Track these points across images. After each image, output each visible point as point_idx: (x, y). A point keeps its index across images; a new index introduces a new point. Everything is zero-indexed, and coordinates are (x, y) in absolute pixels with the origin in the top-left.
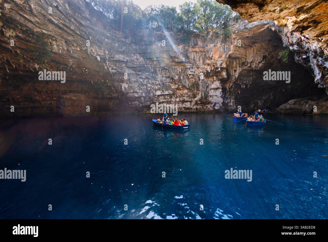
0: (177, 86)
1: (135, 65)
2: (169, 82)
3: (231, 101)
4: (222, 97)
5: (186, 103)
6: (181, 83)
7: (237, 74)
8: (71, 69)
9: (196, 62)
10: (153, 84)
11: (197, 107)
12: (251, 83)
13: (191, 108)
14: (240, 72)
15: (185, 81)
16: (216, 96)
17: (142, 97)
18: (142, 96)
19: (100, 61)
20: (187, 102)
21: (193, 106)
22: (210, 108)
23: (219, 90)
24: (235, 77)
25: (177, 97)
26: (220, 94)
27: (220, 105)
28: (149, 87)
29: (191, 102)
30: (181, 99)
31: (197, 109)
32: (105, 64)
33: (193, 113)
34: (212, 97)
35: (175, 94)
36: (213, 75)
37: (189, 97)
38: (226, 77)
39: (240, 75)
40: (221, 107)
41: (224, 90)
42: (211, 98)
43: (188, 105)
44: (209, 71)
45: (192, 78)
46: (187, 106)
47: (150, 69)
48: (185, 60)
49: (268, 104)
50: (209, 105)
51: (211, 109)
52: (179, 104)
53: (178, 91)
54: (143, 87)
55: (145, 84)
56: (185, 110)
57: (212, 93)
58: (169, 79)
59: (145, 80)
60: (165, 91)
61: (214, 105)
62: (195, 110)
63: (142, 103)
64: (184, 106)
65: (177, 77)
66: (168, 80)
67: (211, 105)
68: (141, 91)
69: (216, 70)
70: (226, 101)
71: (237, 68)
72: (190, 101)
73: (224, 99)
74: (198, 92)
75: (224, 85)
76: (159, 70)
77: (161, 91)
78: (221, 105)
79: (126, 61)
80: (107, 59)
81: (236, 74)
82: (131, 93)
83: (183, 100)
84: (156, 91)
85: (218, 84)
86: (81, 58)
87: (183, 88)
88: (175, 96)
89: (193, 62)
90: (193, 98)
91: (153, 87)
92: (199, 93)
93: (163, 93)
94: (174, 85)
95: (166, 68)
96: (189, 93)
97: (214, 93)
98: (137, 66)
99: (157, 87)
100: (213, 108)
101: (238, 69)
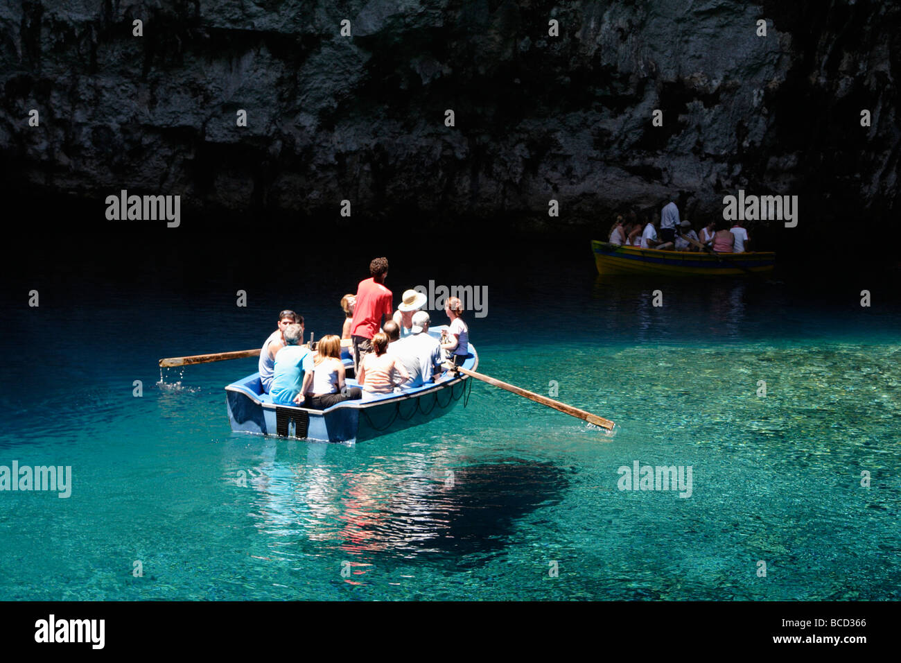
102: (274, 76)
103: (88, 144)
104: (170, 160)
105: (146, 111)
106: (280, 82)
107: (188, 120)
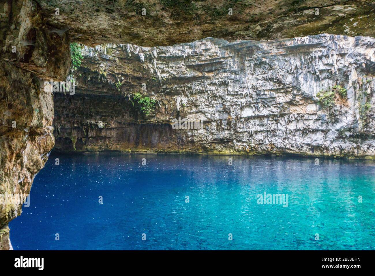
0: (291, 97)
1: (202, 61)
2: (272, 90)
5: (314, 135)
6: (299, 90)
8: (103, 79)
9: (336, 44)
10: (236, 94)
11: (342, 145)
13: (325, 147)
15: (310, 85)
17: (212, 121)
18: (213, 119)
19: (143, 60)
20: (314, 131)
21: (332, 142)
25: (290, 121)
28: (229, 101)
29: (325, 132)
30: (301, 125)
31: (341, 149)
32: (150, 65)
33: (331, 158)
35: (286, 114)
37: (320, 121)
43: (318, 139)
45: (327, 77)
46: (317, 142)
47: (230, 65)
48: (310, 41)
52: (295, 136)
53: (292, 108)
54: (216, 102)
55: (220, 96)
58: (272, 83)
59: (220, 87)
60: (261, 109)
62: (338, 153)
63: (212, 134)
64: (308, 141)
65: (289, 79)
66: (270, 85)
68: (211, 110)
72: (323, 131)
74: (345, 109)
76: (250, 66)
77: (254, 107)
79: (186, 55)
80: (154, 57)
82: (193, 113)
83: (305, 127)
84: (242, 109)
86: (117, 59)
87: (304, 100)
88: (284, 118)
89: (330, 42)
90: (330, 124)
91: (236, 100)
92: (346, 112)
93: (257, 113)
94: (284, 94)
95: (266, 62)
96: (319, 113)
98: (206, 63)
99: (244, 101)
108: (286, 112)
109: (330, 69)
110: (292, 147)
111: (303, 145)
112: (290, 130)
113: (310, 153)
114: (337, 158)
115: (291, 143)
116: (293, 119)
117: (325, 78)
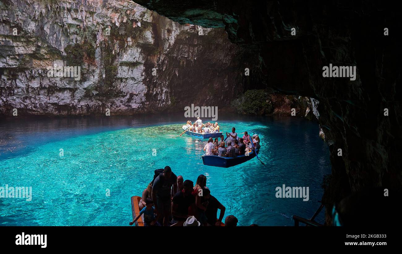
0: (34, 49)
3: (162, 90)
4: (144, 81)
5: (60, 94)
6: (44, 41)
7: (173, 39)
11: (89, 103)
12: (195, 59)
13: (73, 106)
14: (178, 35)
15: (57, 38)
16: (133, 79)
20: (62, 90)
21: (79, 101)
22: (120, 106)
23: (139, 67)
24: (168, 44)
25: (33, 77)
26: (142, 75)
27: (141, 99)
29: (73, 91)
30: (46, 83)
31: (88, 107)
33: (79, 117)
34: (124, 80)
35: (27, 69)
36: (126, 34)
38: (151, 41)
39: (178, 41)
40: (142, 103)
41: (148, 67)
42: (123, 84)
43: (65, 98)
44: (117, 24)
45: (76, 33)
46: (63, 101)
49: (222, 98)
50: (117, 99)
51: (123, 108)
52: (39, 94)
53: (36, 62)
56: (57, 112)
57: (123, 72)
58: (7, 27)
61: (128, 99)
62: (85, 111)
64: (54, 100)
65: (32, 26)
67: (123, 99)
69: (132, 24)
70: (153, 90)
71: (172, 27)
72: (70, 89)
73: (149, 87)
74: (92, 68)
75: (149, 57)
78: (144, 99)
81: (170, 38)
83: (52, 85)
85: (137, 55)
87: (50, 54)
88: (25, 73)
90: (78, 83)
92: (94, 71)
94: (25, 44)
97: (129, 73)
100: (127, 106)
101: (174, 28)
102: (70, 94)
103: (38, 106)
104: (53, 108)
105: (48, 100)
106: (71, 95)
107: (56, 102)
108: (28, 66)
109: (79, 25)
110: (35, 107)
111: (49, 105)
112: (32, 88)
113: (56, 113)
114: (85, 116)
115: (33, 103)
116: (37, 75)
117: (74, 33)
